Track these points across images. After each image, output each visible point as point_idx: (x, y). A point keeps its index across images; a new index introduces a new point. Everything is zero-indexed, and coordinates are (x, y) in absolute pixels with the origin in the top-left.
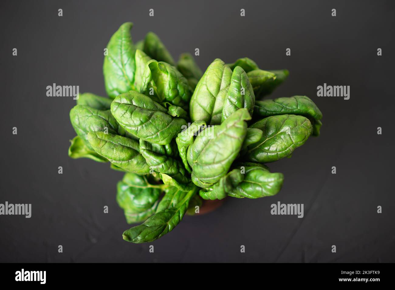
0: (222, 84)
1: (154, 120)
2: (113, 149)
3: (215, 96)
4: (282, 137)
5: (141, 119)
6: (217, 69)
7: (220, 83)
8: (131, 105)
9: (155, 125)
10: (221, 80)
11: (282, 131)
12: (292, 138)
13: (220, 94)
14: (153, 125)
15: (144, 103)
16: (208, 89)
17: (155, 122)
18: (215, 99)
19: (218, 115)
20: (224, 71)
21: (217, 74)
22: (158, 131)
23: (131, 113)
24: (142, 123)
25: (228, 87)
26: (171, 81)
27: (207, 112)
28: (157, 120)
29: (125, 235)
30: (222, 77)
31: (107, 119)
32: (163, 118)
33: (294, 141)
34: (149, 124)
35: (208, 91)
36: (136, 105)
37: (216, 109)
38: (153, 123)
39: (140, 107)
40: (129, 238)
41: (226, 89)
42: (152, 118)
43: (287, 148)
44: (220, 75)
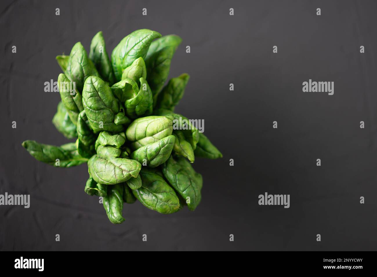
0: (156, 135)
1: (99, 113)
2: (66, 96)
3: (147, 135)
4: (154, 198)
5: (92, 106)
6: (162, 125)
7: (155, 134)
8: (97, 91)
9: (97, 116)
10: (158, 132)
11: (157, 195)
12: (157, 205)
13: (151, 137)
14: (96, 115)
15: (105, 98)
16: (147, 128)
17: (99, 115)
18: (145, 136)
19: (140, 145)
20: (165, 130)
21: (158, 128)
22: (96, 120)
23: (91, 97)
24: (90, 108)
25: (158, 140)
26: (134, 101)
27: (135, 137)
28: (101, 115)
29: (25, 144)
30: (160, 131)
31: (85, 75)
32: (106, 117)
33: (156, 208)
34: (94, 113)
35: (145, 128)
36: (99, 95)
37: (142, 141)
38: (97, 114)
39: (100, 98)
40: (26, 146)
41: (155, 140)
42: (99, 111)
43: (150, 206)
44: (160, 129)
